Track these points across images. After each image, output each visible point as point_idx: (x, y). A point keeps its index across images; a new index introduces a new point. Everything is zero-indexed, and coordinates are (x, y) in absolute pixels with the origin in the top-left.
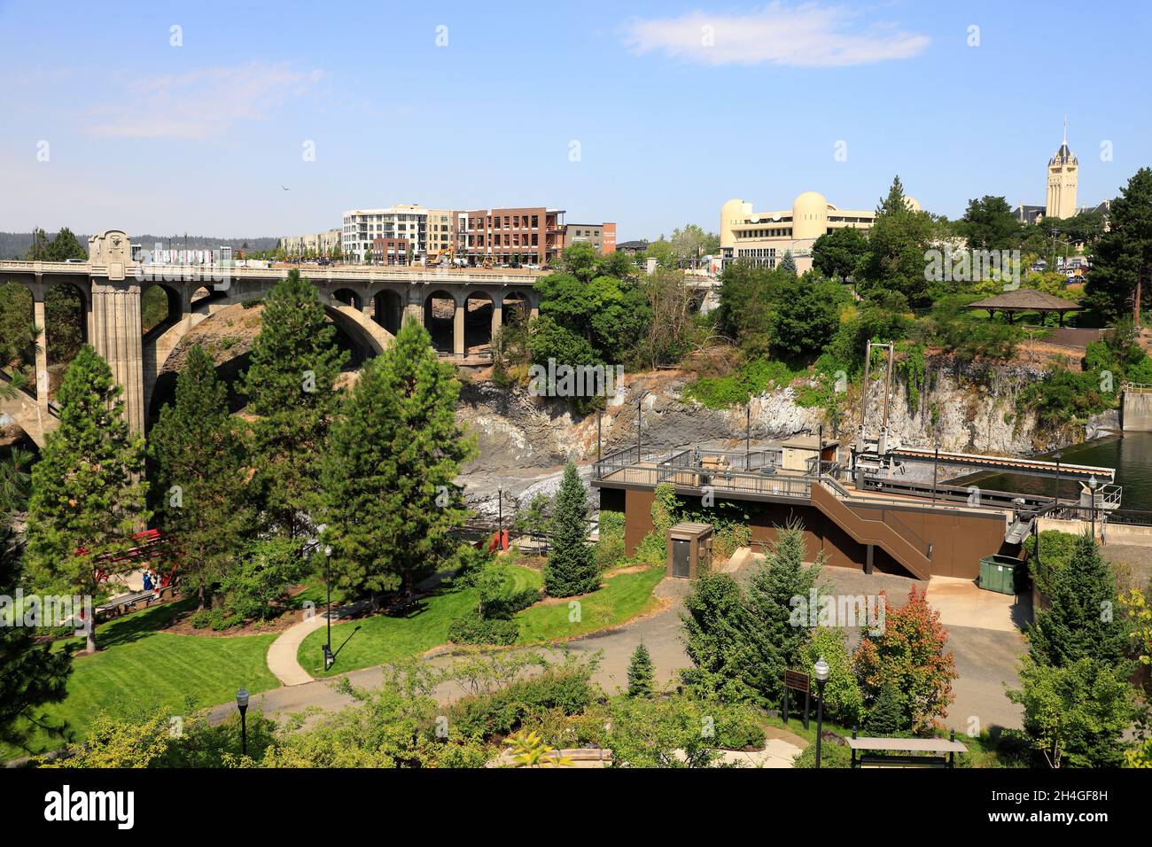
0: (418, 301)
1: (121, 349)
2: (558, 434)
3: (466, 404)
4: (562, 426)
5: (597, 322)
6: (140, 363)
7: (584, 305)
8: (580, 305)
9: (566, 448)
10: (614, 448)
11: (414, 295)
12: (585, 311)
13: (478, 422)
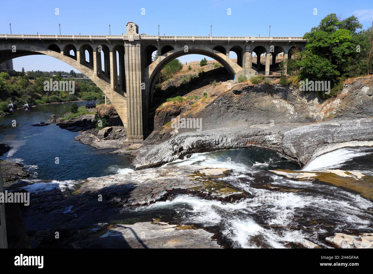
0: (249, 50)
1: (134, 68)
2: (311, 108)
3: (268, 94)
4: (312, 105)
5: (335, 51)
6: (140, 73)
7: (329, 42)
8: (326, 42)
9: (314, 114)
10: (340, 114)
11: (248, 48)
12: (329, 45)
13: (273, 102)
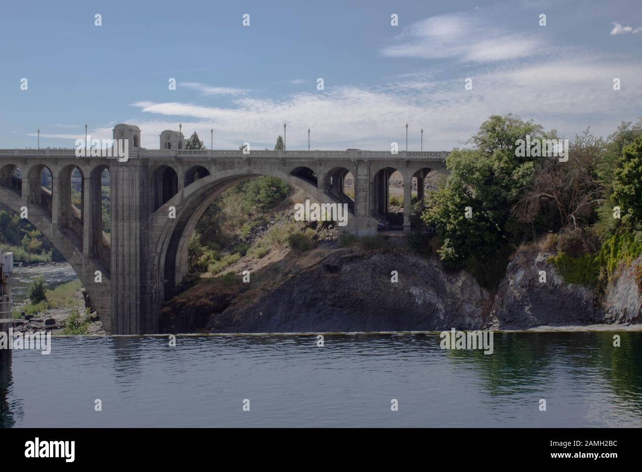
0: (365, 178)
1: (126, 214)
6: (139, 224)
11: (362, 172)
13: (411, 291)
